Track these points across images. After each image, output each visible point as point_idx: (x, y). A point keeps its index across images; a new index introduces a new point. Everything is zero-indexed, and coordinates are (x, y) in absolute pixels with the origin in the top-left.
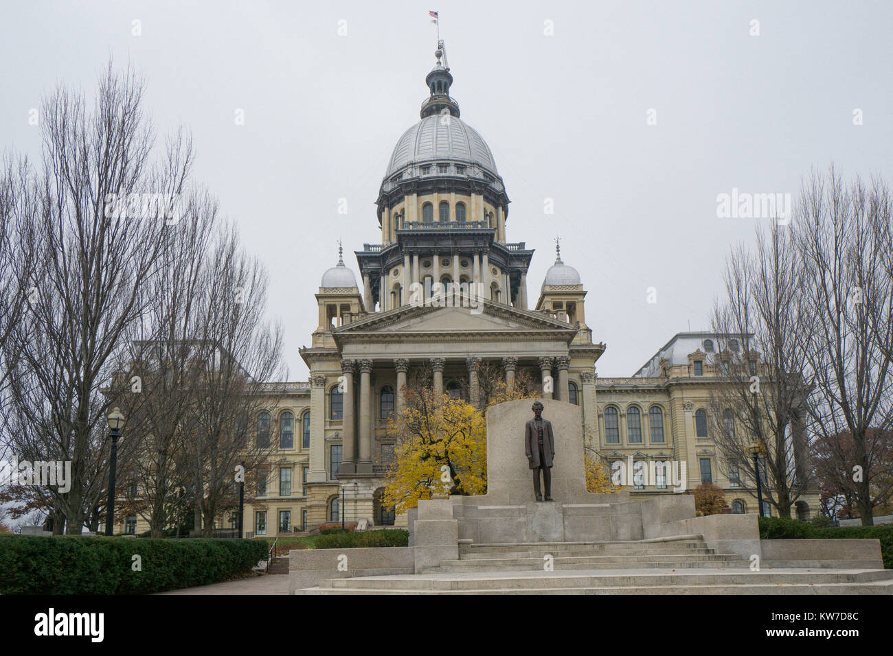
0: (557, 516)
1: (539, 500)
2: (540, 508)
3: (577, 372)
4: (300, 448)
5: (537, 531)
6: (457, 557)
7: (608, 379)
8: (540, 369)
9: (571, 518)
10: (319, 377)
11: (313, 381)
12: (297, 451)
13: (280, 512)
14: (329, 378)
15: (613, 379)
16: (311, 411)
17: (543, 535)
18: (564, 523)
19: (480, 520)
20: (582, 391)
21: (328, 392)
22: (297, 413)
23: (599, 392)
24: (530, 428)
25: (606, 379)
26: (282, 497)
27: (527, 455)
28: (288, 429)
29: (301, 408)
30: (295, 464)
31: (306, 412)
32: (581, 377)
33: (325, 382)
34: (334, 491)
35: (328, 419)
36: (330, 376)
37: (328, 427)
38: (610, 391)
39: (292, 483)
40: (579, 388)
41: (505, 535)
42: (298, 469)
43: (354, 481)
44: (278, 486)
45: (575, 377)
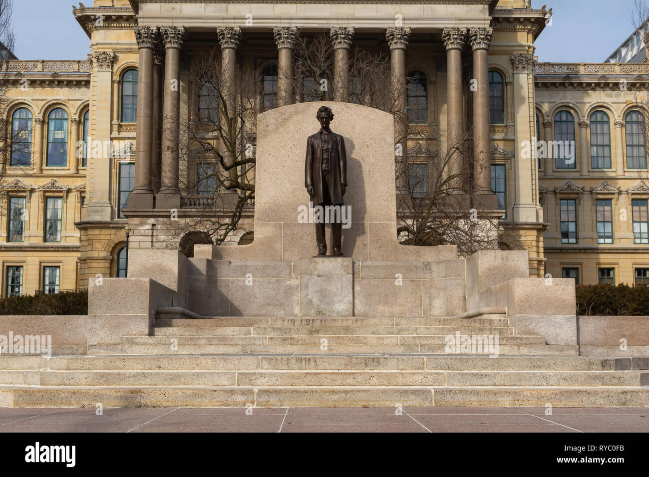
0: (344, 278)
1: (322, 254)
2: (320, 266)
3: (505, 53)
4: (78, 166)
5: (314, 300)
6: (147, 331)
7: (560, 65)
8: (445, 47)
9: (366, 281)
10: (104, 53)
11: (95, 60)
12: (72, 171)
13: (45, 267)
14: (121, 56)
15: (568, 65)
16: (91, 108)
17: (323, 306)
18: (353, 288)
19: (232, 283)
20: (512, 83)
21: (116, 78)
22: (73, 111)
23: (540, 85)
24: (312, 146)
25: (557, 64)
26: (47, 244)
27: (307, 186)
28: (59, 135)
29: (80, 102)
30: (69, 191)
31: (84, 110)
32: (512, 62)
33: (114, 60)
34: (121, 236)
35: (115, 122)
36: (121, 52)
37: (115, 134)
38: (562, 84)
39: (64, 221)
40: (509, 80)
41: (269, 305)
42: (73, 198)
43: (152, 221)
44: (41, 227)
45: (503, 62)
